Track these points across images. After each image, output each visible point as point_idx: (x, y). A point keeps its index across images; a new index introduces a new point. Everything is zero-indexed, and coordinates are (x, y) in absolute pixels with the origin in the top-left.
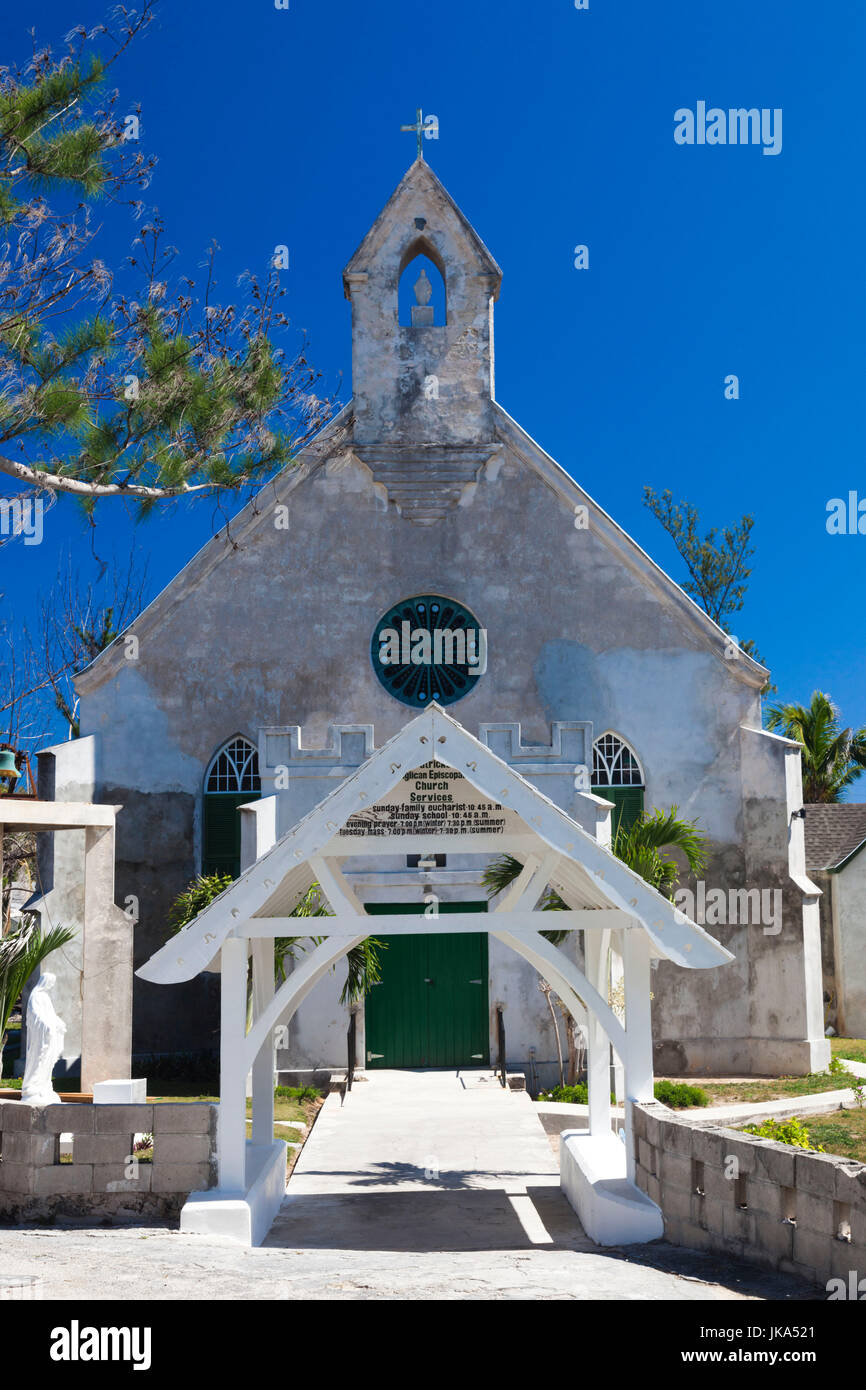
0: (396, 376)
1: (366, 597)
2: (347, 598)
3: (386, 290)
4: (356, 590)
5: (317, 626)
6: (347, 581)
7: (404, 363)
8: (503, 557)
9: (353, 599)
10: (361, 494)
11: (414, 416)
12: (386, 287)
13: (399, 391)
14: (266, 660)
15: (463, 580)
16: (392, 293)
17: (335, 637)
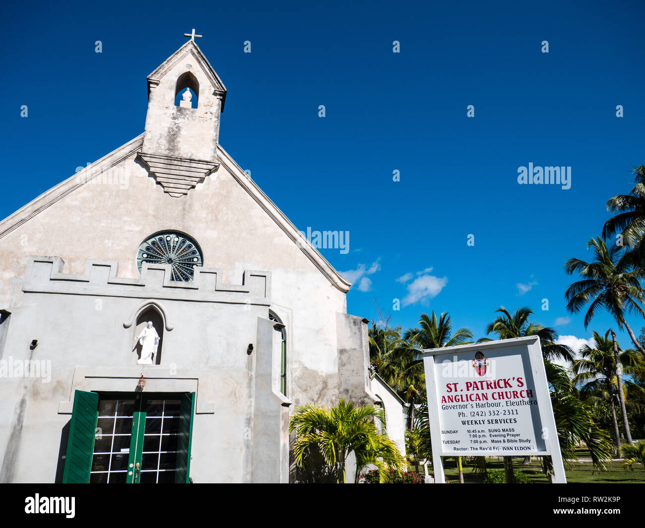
0: (169, 126)
1: (137, 229)
2: (127, 228)
3: (168, 90)
4: (133, 224)
5: (107, 241)
6: (128, 219)
7: (173, 121)
8: (216, 216)
9: (130, 229)
10: (143, 178)
11: (176, 144)
12: (169, 88)
13: (169, 132)
14: (72, 256)
15: (193, 225)
16: (171, 91)
17: (117, 247)
